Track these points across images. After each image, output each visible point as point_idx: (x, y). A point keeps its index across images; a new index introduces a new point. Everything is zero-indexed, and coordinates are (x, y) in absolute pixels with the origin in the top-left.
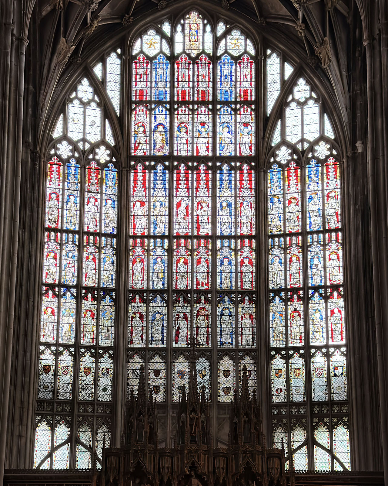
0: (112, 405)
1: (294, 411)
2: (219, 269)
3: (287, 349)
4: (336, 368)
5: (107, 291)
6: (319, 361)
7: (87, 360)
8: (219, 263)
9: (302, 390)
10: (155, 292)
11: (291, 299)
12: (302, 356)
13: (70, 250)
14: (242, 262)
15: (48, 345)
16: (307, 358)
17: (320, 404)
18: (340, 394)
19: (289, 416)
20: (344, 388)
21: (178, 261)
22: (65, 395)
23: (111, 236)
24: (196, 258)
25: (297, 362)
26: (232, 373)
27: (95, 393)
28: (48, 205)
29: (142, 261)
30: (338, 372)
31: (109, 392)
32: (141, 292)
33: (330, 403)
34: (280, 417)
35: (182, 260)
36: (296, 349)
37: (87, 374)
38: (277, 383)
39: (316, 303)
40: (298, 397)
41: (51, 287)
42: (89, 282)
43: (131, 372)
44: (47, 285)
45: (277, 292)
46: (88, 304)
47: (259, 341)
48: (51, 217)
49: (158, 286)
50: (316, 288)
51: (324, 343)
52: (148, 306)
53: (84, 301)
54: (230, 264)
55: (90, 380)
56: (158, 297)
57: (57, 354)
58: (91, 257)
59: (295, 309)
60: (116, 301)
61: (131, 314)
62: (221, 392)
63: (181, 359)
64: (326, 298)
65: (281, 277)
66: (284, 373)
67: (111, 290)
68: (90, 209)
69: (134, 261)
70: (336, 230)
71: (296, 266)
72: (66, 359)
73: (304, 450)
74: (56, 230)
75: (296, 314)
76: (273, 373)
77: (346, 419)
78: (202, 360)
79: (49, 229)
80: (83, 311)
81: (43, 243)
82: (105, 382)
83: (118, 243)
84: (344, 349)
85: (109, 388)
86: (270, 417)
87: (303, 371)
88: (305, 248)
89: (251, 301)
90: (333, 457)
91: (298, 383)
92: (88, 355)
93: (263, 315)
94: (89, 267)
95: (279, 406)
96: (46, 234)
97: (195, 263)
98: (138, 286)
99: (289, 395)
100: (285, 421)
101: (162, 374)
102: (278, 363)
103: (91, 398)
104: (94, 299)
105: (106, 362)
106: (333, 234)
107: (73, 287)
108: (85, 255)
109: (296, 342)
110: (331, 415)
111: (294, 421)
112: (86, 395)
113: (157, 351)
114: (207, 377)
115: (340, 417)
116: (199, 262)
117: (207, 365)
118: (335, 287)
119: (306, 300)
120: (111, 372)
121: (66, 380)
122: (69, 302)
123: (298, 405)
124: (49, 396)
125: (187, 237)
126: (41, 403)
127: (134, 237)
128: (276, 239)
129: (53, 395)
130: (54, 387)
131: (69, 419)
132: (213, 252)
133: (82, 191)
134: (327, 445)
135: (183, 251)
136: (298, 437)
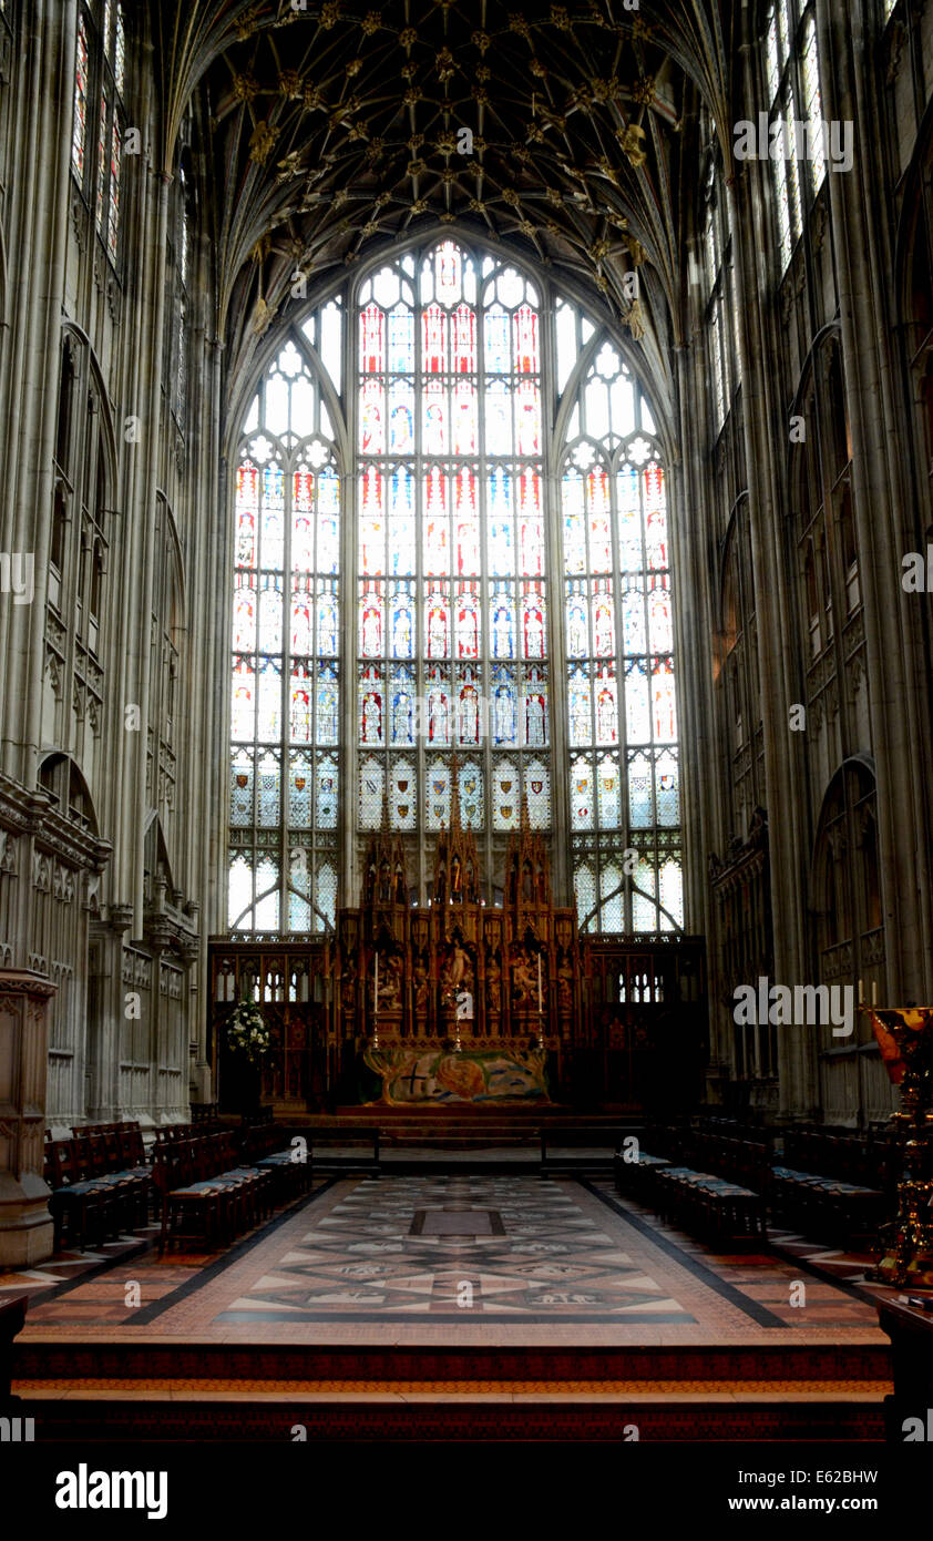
0: (338, 834)
1: (604, 841)
2: (492, 626)
3: (595, 749)
4: (663, 778)
5: (325, 661)
6: (639, 768)
7: (299, 768)
8: (492, 617)
9: (616, 811)
10: (397, 662)
11: (599, 675)
12: (616, 760)
13: (272, 601)
14: (527, 615)
15: (242, 745)
16: (624, 763)
17: (643, 832)
18: (669, 818)
19: (598, 851)
20: (675, 808)
21: (431, 614)
22: (269, 820)
23: (332, 577)
24: (458, 611)
25: (609, 769)
26: (515, 786)
27: (313, 817)
28: (238, 532)
29: (377, 614)
30: (667, 785)
31: (333, 814)
32: (377, 662)
33: (657, 830)
34: (584, 852)
35: (437, 614)
36: (608, 750)
37: (300, 788)
38: (580, 801)
39: (636, 679)
40: (610, 821)
41: (244, 656)
42: (300, 648)
43: (364, 784)
44: (240, 654)
45: (579, 663)
46: (298, 683)
47: (553, 738)
48: (243, 552)
49: (403, 654)
50: (635, 659)
51: (647, 741)
52: (386, 683)
53: (293, 678)
54: (508, 619)
55: (304, 796)
56: (403, 670)
57: (255, 759)
58: (302, 610)
59: (605, 690)
60: (340, 676)
61: (362, 696)
62: (498, 815)
63: (439, 764)
64: (650, 673)
66: (590, 784)
67: (333, 660)
68: (301, 538)
69: (366, 615)
70: (663, 572)
71: (606, 625)
72: (269, 767)
73: (619, 899)
74: (250, 571)
75: (606, 697)
76: (574, 785)
77: (677, 854)
78: (469, 766)
79: (241, 570)
80: (292, 693)
81: (232, 591)
82: (327, 799)
83: (343, 589)
84: (675, 750)
85: (333, 810)
86: (571, 851)
87: (617, 783)
88: (618, 597)
89: (540, 677)
90: (659, 909)
91: (610, 800)
92: (300, 759)
93: (558, 699)
94: (299, 624)
95: (583, 834)
96: (236, 576)
97: (457, 617)
98: (373, 653)
99: (596, 819)
100: (591, 857)
101: (411, 787)
102: (581, 771)
103: (308, 825)
104: (307, 673)
105: (327, 770)
106: (658, 577)
107: (276, 656)
108: (293, 607)
109: (606, 739)
110: (657, 848)
111: (604, 856)
112: (299, 820)
113: (403, 753)
114: (477, 792)
115: (670, 849)
116: (462, 617)
117: (476, 774)
118: (663, 658)
119: (621, 676)
120: (335, 784)
121: (269, 797)
122: (271, 679)
123: (610, 833)
124: (246, 822)
125: (443, 579)
126: (235, 831)
127: (366, 578)
128: (576, 582)
129: (253, 819)
130: (253, 807)
131: (275, 854)
132: (483, 601)
133: (287, 511)
134: (650, 891)
135: (437, 599)
136: (611, 880)
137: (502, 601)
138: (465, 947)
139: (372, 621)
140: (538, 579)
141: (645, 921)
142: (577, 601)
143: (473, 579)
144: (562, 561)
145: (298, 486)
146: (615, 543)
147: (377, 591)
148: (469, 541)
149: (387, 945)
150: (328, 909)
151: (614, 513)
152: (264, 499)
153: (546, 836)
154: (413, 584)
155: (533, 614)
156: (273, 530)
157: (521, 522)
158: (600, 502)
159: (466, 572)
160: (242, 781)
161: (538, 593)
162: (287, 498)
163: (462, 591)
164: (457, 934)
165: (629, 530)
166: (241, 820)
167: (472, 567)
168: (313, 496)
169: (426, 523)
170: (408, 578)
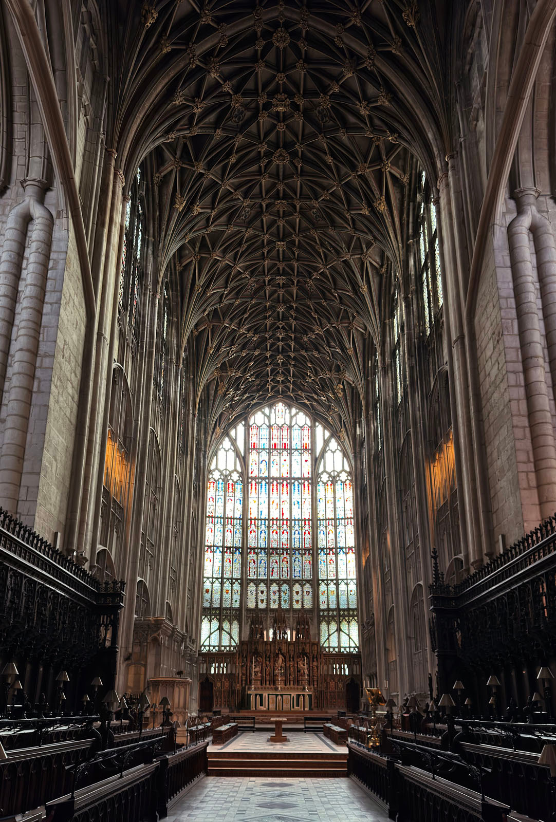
0: (239, 610)
1: (331, 613)
2: (293, 536)
3: (327, 580)
4: (351, 591)
5: (237, 548)
6: (342, 587)
7: (227, 586)
8: (293, 533)
9: (335, 602)
10: (261, 549)
11: (329, 554)
12: (335, 584)
13: (219, 527)
14: (305, 533)
15: (208, 578)
16: (337, 585)
17: (344, 610)
18: (353, 605)
19: (328, 616)
20: (355, 602)
21: (273, 532)
22: (216, 605)
23: (239, 519)
24: (282, 531)
25: (332, 587)
26: (300, 593)
27: (231, 603)
28: (208, 504)
29: (254, 532)
30: (352, 593)
31: (238, 602)
32: (254, 549)
33: (348, 609)
34: (324, 616)
35: (275, 532)
36: (332, 580)
37: (227, 593)
38: (322, 598)
39: (341, 556)
40: (333, 606)
41: (209, 547)
42: (228, 544)
43: (249, 592)
44: (207, 546)
45: (322, 549)
46: (228, 556)
47: (313, 576)
48: (210, 510)
49: (263, 546)
50: (341, 548)
51: (345, 578)
52: (257, 556)
53: (226, 554)
54: (299, 534)
55: (229, 596)
56: (263, 551)
57: (212, 583)
58: (229, 530)
59: (331, 560)
60: (242, 554)
61: (249, 560)
62: (294, 603)
63: (274, 584)
64: (346, 554)
65: (324, 543)
66: (326, 592)
67: (240, 548)
68: (230, 505)
69: (251, 532)
70: (351, 518)
71: (331, 536)
72: (217, 585)
73: (336, 634)
74: (212, 517)
75: (331, 562)
76: (320, 593)
77: (356, 618)
78: (285, 585)
79: (209, 517)
80: (225, 559)
81: (206, 524)
82: (237, 597)
83: (243, 523)
84: (355, 581)
85: (238, 601)
86: (319, 616)
87: (335, 592)
88: (336, 527)
89: (309, 554)
90: (350, 638)
91: (333, 598)
92: (227, 583)
93: (315, 562)
94: (228, 535)
95: (324, 610)
96: (207, 519)
97: (281, 533)
98: (253, 546)
99: (328, 605)
100: (326, 619)
101: (265, 593)
102: (323, 587)
103: (229, 606)
104: (231, 553)
105: (237, 587)
106: (349, 520)
107: (220, 547)
108: (226, 529)
109: (332, 577)
110: (349, 616)
111: (331, 618)
112: (226, 605)
113: (262, 581)
114: (287, 595)
115: (353, 616)
116: (283, 533)
117: (287, 588)
118: (350, 548)
119: (336, 554)
120: (239, 592)
121: (217, 596)
122: (218, 555)
123: (333, 610)
124: (208, 605)
125: (277, 519)
126: (205, 609)
127: (251, 519)
128: (322, 521)
129: (211, 604)
130: (211, 600)
131: (218, 617)
132: (291, 528)
133: (225, 496)
134: (347, 632)
135: (275, 527)
136: (333, 627)
137: (297, 527)
138: (282, 654)
139: (253, 534)
140: (309, 520)
141: (345, 642)
142: (322, 528)
143: (287, 520)
144: (317, 514)
145: (229, 488)
146: (335, 508)
147: (255, 524)
148: (286, 507)
149: (256, 653)
150: (236, 637)
151: (335, 498)
152: (217, 493)
153: (310, 611)
154: (267, 521)
155: (307, 532)
156: (220, 504)
157: (303, 500)
158: (330, 495)
159: (285, 518)
160: (207, 591)
161: (309, 525)
162: (225, 491)
163: (283, 524)
164: (280, 650)
165: (340, 504)
166: (206, 605)
167: (287, 516)
168: (234, 491)
169: (271, 500)
170: (265, 520)
